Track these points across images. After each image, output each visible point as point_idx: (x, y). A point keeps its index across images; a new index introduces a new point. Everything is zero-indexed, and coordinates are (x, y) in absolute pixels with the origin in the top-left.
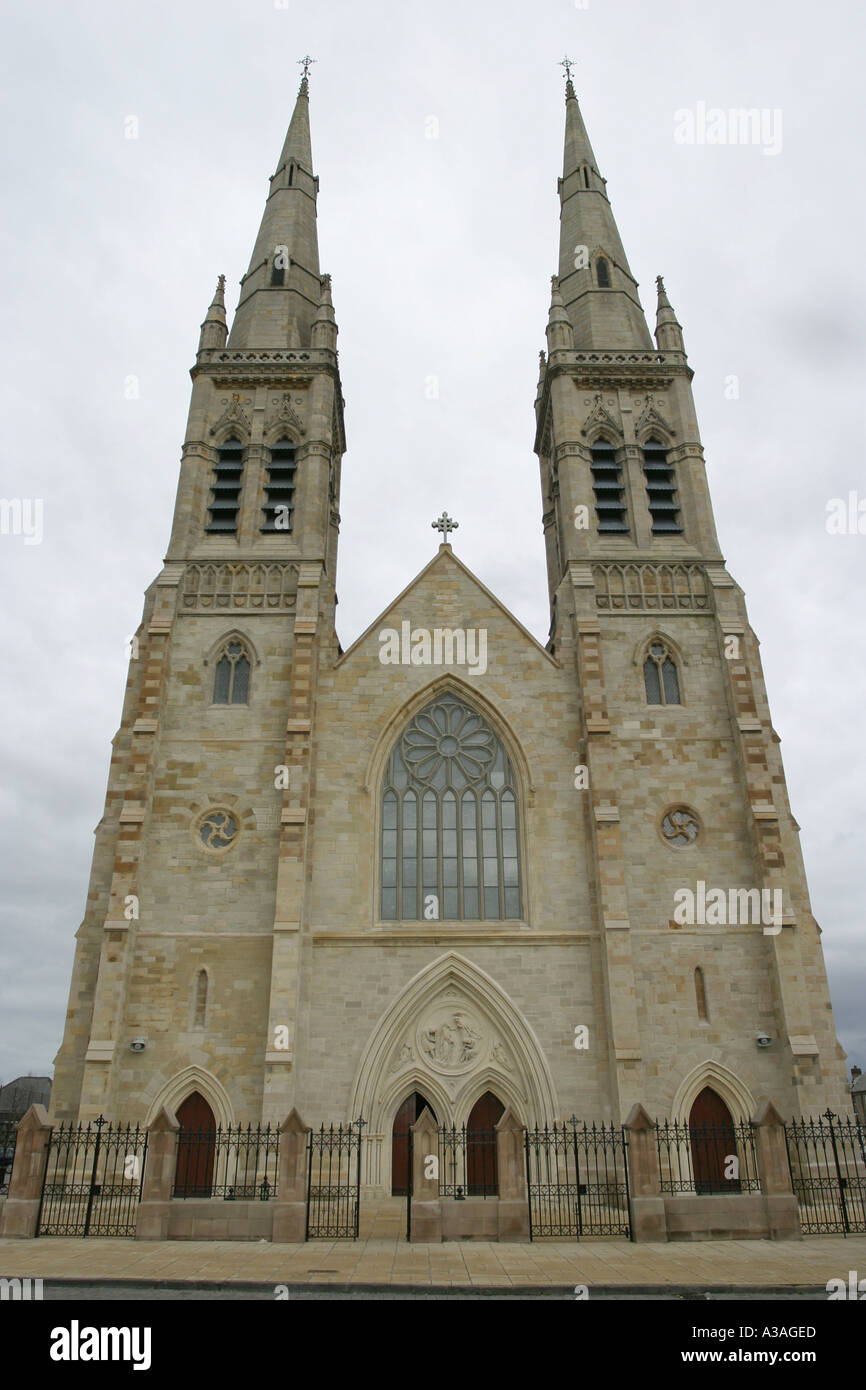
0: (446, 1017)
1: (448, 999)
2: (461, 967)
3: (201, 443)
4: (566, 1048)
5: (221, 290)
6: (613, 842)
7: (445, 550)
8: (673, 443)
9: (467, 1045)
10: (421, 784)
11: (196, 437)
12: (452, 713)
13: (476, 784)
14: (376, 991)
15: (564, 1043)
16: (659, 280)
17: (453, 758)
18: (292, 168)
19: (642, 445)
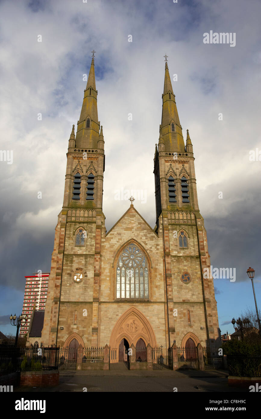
0: (131, 321)
1: (132, 317)
2: (135, 310)
3: (71, 175)
4: (158, 328)
5: (73, 129)
6: (170, 281)
7: (132, 206)
8: (189, 178)
9: (136, 328)
10: (125, 266)
11: (69, 173)
12: (133, 248)
13: (139, 266)
14: (115, 315)
15: (158, 327)
16: (188, 131)
17: (133, 259)
18: (91, 89)
19: (181, 178)
